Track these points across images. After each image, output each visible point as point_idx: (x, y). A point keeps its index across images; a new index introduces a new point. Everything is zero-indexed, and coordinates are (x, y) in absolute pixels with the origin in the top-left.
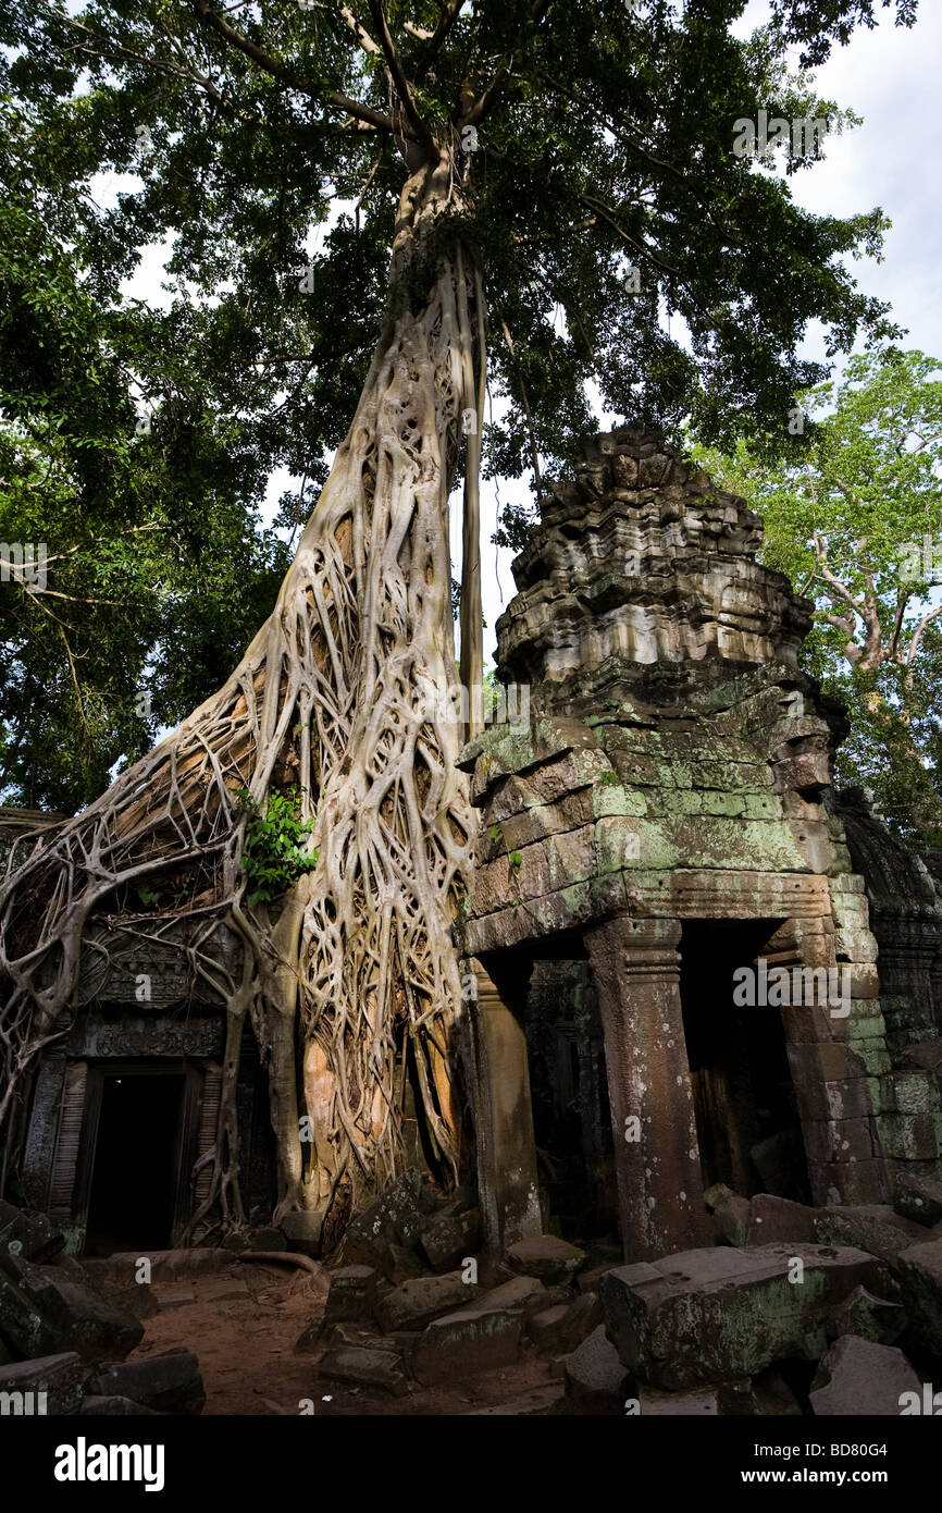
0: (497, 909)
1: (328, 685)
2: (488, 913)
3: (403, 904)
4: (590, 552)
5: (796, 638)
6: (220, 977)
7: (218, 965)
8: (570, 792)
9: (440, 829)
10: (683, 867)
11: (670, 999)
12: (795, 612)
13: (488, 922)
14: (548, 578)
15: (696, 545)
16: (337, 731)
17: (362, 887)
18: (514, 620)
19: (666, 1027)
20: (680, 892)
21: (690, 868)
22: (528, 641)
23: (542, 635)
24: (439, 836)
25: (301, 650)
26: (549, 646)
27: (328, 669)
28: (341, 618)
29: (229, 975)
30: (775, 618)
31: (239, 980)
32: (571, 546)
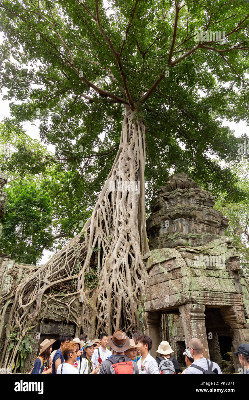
0: (154, 299)
1: (105, 235)
2: (151, 300)
3: (124, 295)
4: (171, 204)
5: (224, 228)
6: (75, 313)
7: (75, 310)
8: (175, 269)
9: (134, 276)
10: (205, 291)
11: (203, 327)
12: (224, 221)
13: (151, 302)
14: (160, 210)
15: (198, 203)
16: (107, 247)
17: (114, 290)
18: (151, 220)
19: (202, 335)
20: (205, 297)
21: (207, 291)
22: (155, 226)
23: (159, 225)
24: (134, 277)
25: (99, 226)
26: (160, 228)
27: (105, 231)
28: (109, 218)
29: (78, 312)
30: (219, 223)
31: (80, 315)
32: (166, 202)
